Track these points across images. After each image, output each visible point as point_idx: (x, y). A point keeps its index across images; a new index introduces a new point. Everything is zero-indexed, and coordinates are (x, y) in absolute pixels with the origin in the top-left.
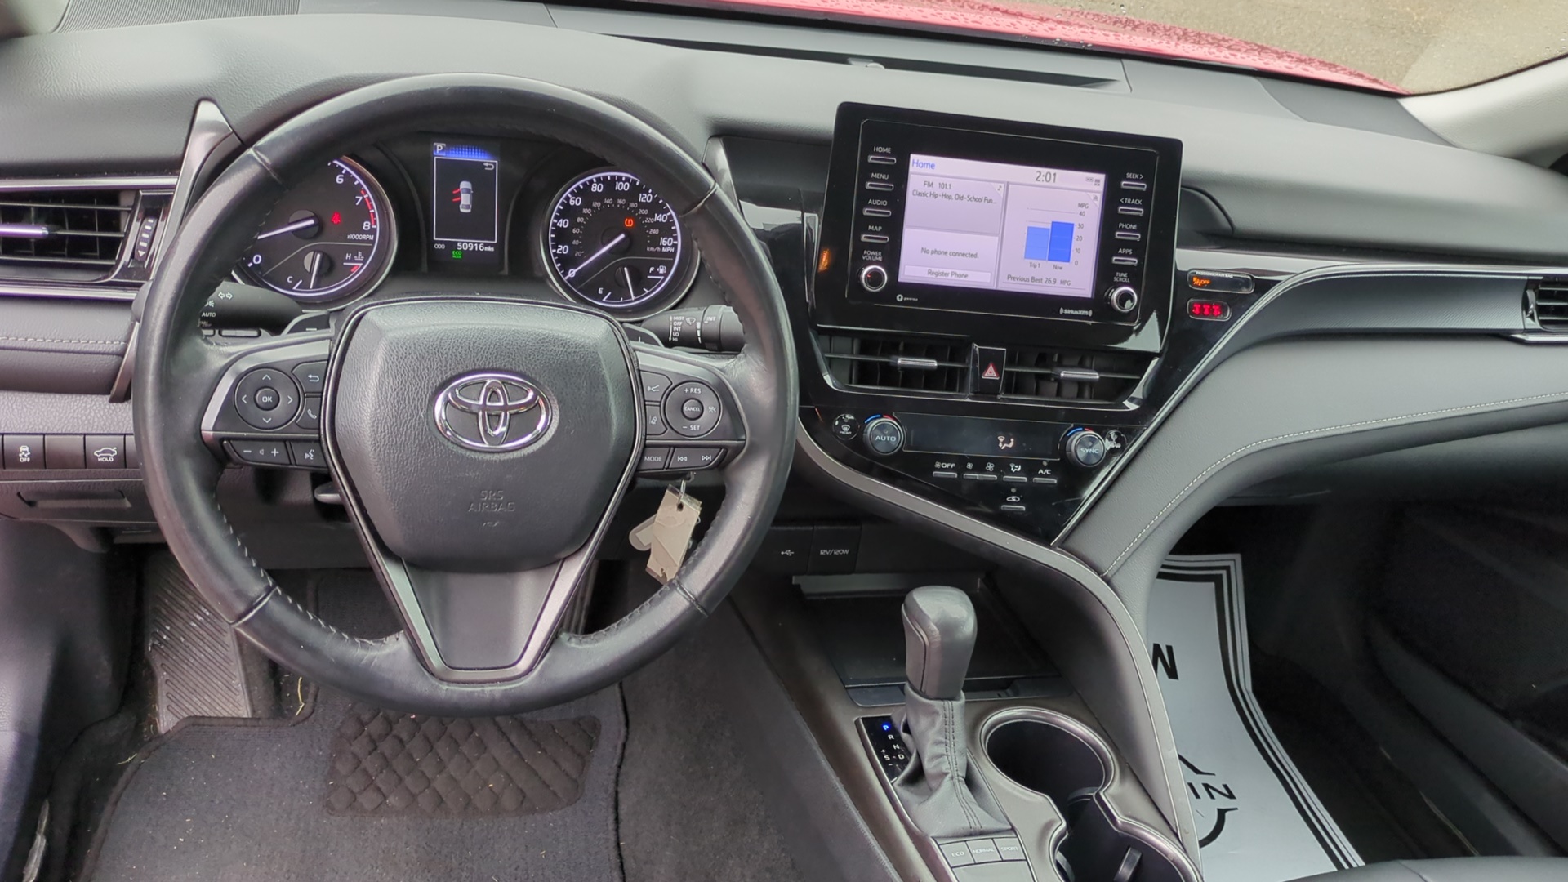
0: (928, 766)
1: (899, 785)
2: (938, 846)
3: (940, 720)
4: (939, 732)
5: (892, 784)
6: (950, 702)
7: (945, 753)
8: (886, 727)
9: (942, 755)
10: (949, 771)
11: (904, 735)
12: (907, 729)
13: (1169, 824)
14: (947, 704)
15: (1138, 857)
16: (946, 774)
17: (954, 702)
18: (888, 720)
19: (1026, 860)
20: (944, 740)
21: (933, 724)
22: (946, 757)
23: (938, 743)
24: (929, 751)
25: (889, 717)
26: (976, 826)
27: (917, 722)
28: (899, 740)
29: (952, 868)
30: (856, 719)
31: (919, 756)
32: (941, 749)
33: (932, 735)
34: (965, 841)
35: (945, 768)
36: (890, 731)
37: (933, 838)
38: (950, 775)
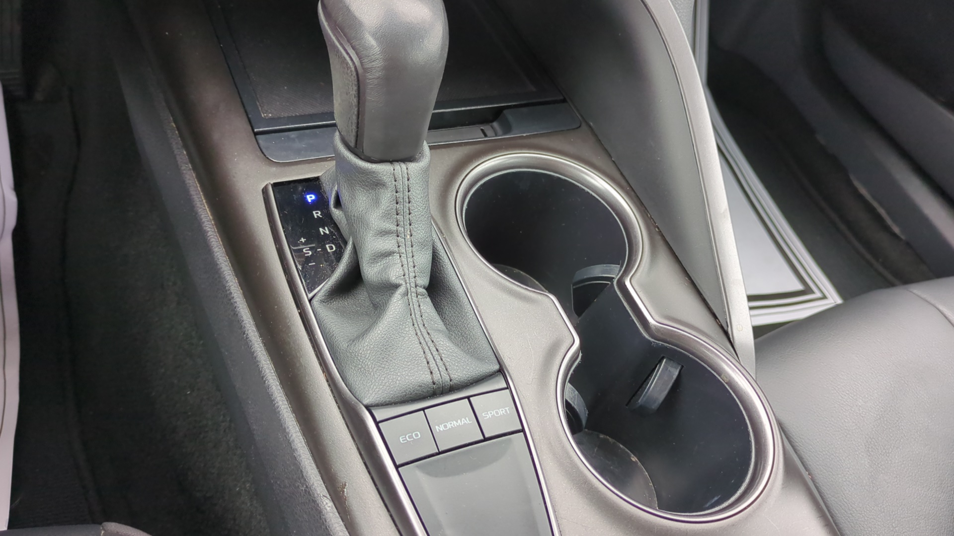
0: (370, 272)
1: (322, 301)
2: (377, 423)
3: (386, 197)
4: (386, 216)
5: (310, 301)
6: (403, 166)
7: (397, 249)
8: (310, 198)
9: (389, 254)
10: (402, 282)
11: (336, 213)
12: (338, 203)
13: (715, 316)
14: (400, 169)
15: (676, 373)
16: (397, 286)
17: (412, 166)
18: (313, 184)
19: (523, 430)
20: (394, 228)
21: (377, 202)
22: (397, 256)
23: (384, 233)
24: (372, 244)
25: (317, 179)
26: (442, 377)
27: (353, 197)
28: (328, 220)
29: (397, 467)
30: (263, 186)
31: (355, 251)
32: (388, 244)
33: (375, 219)
34: (423, 409)
35: (394, 274)
36: (315, 205)
37: (368, 408)
38: (401, 290)
